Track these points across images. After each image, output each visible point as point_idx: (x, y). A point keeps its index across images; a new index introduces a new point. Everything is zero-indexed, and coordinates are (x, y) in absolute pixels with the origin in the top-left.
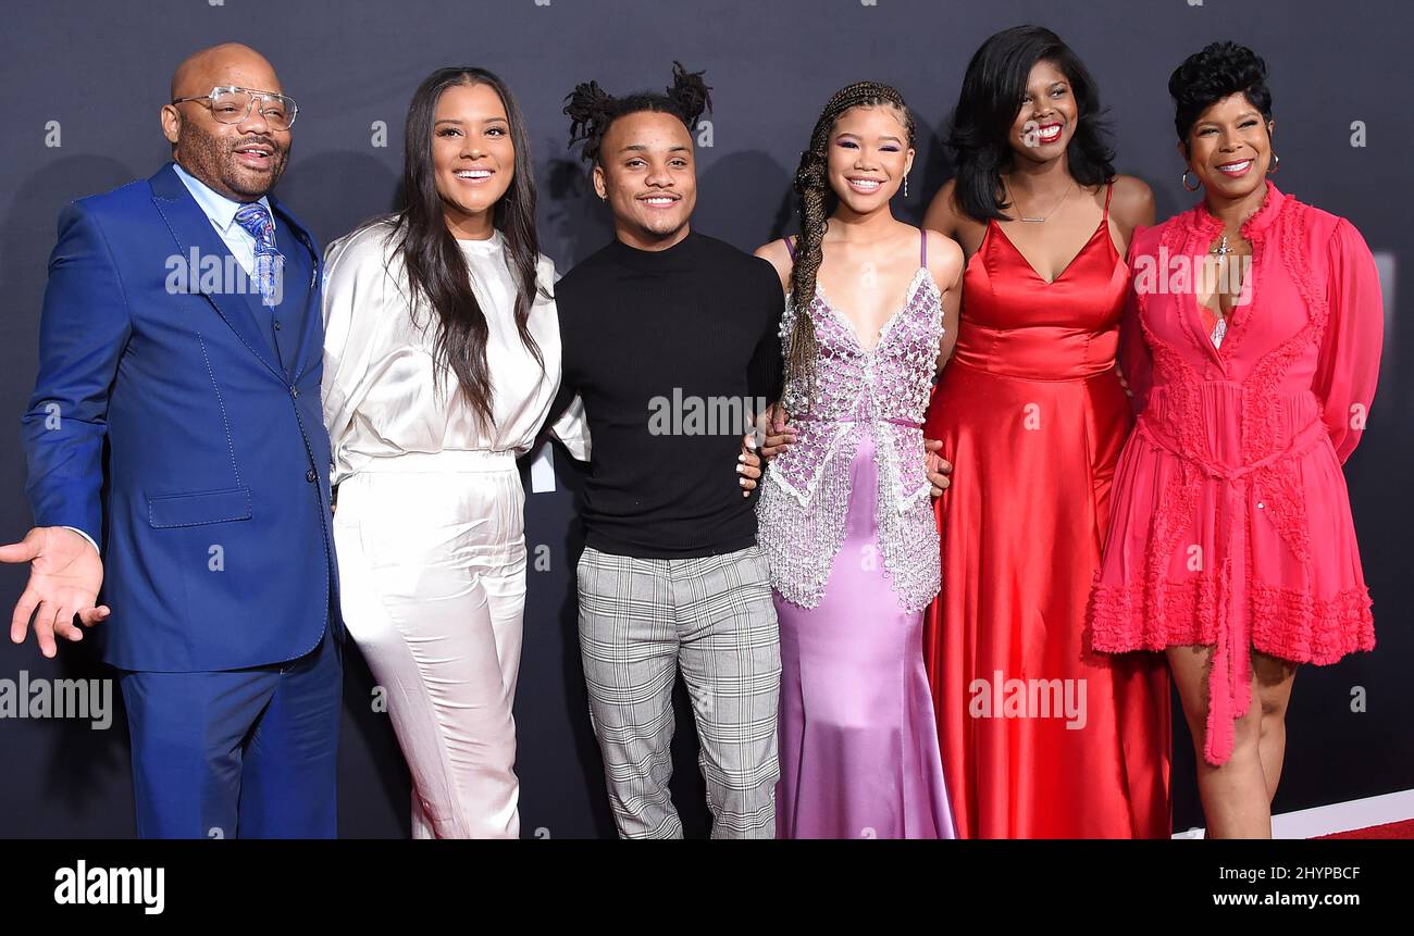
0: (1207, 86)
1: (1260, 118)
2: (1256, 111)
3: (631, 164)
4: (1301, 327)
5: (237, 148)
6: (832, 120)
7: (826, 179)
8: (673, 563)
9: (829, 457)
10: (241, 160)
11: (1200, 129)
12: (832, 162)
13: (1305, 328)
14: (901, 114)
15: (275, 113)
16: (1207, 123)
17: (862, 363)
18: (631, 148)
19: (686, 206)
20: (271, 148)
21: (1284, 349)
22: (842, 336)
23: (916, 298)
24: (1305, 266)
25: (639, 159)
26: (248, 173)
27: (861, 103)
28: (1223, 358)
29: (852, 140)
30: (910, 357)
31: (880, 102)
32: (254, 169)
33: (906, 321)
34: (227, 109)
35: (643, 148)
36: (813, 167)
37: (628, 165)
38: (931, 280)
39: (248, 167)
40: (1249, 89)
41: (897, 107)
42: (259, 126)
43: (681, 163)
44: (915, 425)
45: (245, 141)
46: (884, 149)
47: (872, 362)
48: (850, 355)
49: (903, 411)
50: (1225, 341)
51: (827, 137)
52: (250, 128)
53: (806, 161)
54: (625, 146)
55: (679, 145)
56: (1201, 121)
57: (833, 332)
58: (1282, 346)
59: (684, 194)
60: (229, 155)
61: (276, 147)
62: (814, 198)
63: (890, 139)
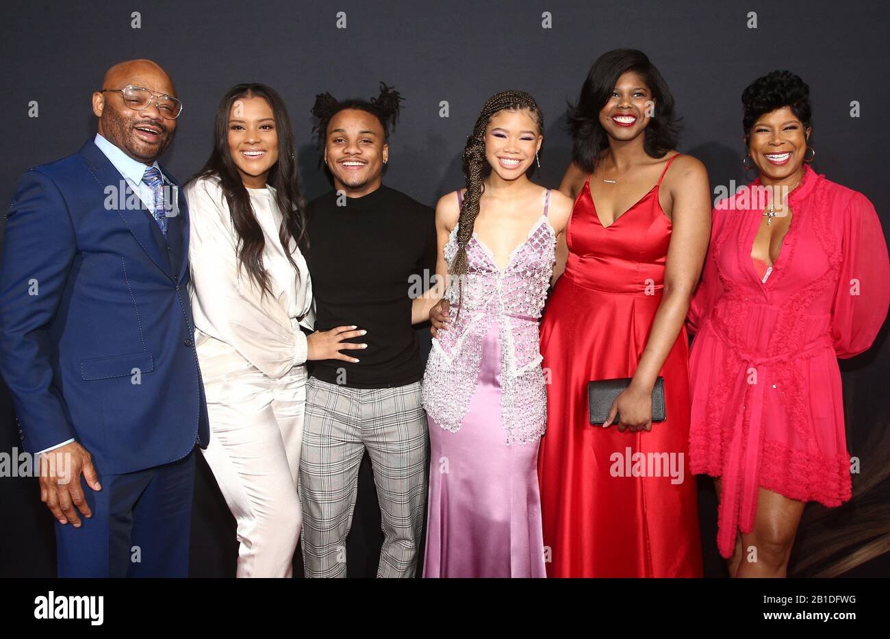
0: (764, 100)
1: (800, 126)
2: (797, 120)
3: (336, 141)
4: (824, 272)
5: (136, 126)
6: (489, 117)
7: (483, 155)
8: (363, 391)
9: (466, 333)
10: (138, 134)
11: (757, 128)
12: (488, 146)
13: (827, 272)
14: (534, 115)
15: (166, 108)
16: (762, 125)
17: (496, 277)
18: (336, 131)
19: (371, 169)
20: (160, 130)
21: (812, 286)
22: (484, 259)
23: (536, 235)
24: (827, 229)
25: (342, 138)
26: (142, 144)
27: (508, 108)
28: (767, 290)
29: (502, 133)
30: (529, 274)
31: (521, 107)
32: (146, 142)
33: (527, 251)
34: (133, 101)
35: (343, 131)
36: (475, 147)
37: (335, 141)
38: (548, 224)
39: (142, 140)
40: (795, 105)
41: (532, 110)
42: (153, 114)
43: (368, 142)
44: (533, 320)
45: (142, 122)
46: (523, 139)
47: (503, 276)
48: (489, 271)
49: (522, 310)
50: (770, 277)
51: (485, 127)
52: (147, 114)
53: (470, 143)
54: (333, 130)
55: (367, 130)
56: (758, 123)
57: (477, 257)
58: (810, 284)
59: (370, 160)
60: (131, 129)
61: (164, 129)
62: (475, 168)
63: (528, 132)
